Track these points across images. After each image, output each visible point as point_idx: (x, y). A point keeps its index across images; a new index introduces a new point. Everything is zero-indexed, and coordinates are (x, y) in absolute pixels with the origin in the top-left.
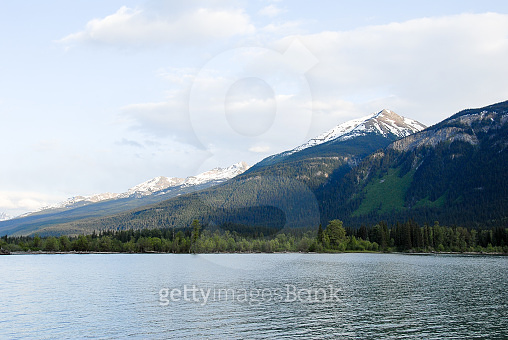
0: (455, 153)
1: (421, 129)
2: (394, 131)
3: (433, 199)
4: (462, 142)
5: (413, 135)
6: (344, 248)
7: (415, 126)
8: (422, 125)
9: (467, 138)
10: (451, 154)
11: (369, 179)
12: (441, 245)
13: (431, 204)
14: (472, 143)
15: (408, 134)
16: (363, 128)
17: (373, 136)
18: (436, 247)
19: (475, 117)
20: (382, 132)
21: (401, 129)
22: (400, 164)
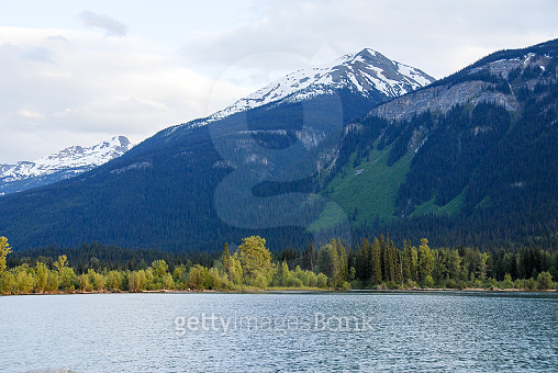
0: (480, 124)
1: (424, 82)
2: (380, 87)
3: (441, 202)
4: (492, 106)
5: (412, 93)
6: (265, 282)
7: (416, 78)
8: (427, 77)
9: (501, 99)
10: (472, 127)
11: (338, 169)
12: (429, 278)
13: (439, 211)
14: (509, 108)
15: (404, 92)
16: (329, 81)
17: (346, 95)
18: (420, 280)
19: (514, 63)
20: (360, 88)
21: (392, 83)
22: (389, 143)
